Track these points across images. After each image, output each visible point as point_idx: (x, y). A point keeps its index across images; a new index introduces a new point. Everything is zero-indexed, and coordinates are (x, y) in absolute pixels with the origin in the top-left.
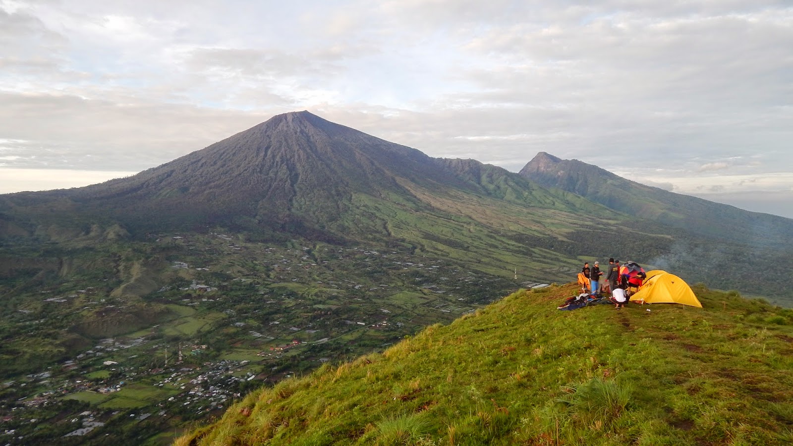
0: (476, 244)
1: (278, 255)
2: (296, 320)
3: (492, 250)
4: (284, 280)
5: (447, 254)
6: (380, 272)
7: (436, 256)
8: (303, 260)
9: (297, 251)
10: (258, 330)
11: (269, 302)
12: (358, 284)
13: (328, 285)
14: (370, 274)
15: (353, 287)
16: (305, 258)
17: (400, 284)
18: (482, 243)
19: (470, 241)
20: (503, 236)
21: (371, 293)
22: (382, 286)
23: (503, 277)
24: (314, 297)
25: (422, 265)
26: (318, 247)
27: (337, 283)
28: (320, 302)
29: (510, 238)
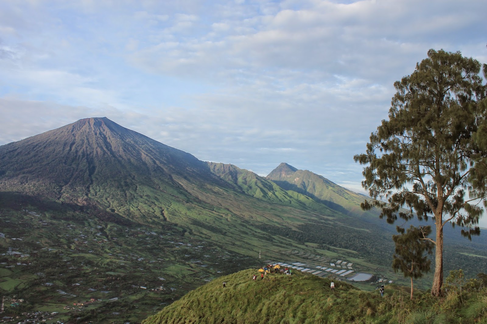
0: (231, 230)
1: (77, 231)
2: (93, 282)
3: (244, 235)
4: (82, 251)
5: (209, 238)
6: (158, 249)
7: (201, 239)
8: (97, 236)
9: (92, 228)
10: (64, 289)
11: (71, 268)
12: (141, 257)
13: (118, 257)
14: (150, 250)
15: (137, 260)
16: (98, 235)
17: (173, 259)
18: (236, 230)
19: (227, 228)
20: (252, 225)
21: (151, 265)
22: (159, 260)
23: (251, 257)
24: (106, 266)
25: (190, 245)
26: (109, 226)
27: (124, 256)
28: (111, 270)
29: (257, 227)
